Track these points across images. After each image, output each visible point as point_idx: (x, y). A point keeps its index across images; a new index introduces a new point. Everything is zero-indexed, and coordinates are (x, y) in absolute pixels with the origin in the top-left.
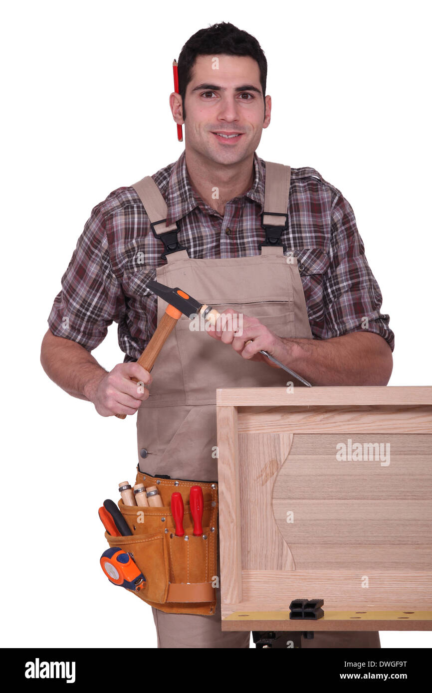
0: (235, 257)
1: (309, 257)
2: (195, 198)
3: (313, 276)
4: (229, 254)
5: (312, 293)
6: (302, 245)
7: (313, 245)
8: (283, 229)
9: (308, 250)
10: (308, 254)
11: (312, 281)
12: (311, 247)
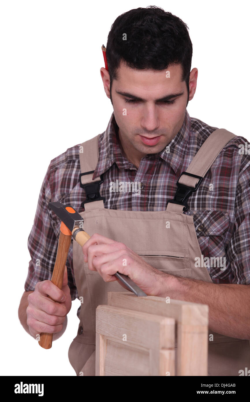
0: (144, 211)
1: (209, 218)
2: (114, 155)
3: (212, 237)
4: (139, 208)
5: (210, 253)
6: (204, 206)
7: (214, 207)
8: (192, 190)
9: (209, 211)
10: (208, 216)
11: (211, 241)
12: (212, 208)
